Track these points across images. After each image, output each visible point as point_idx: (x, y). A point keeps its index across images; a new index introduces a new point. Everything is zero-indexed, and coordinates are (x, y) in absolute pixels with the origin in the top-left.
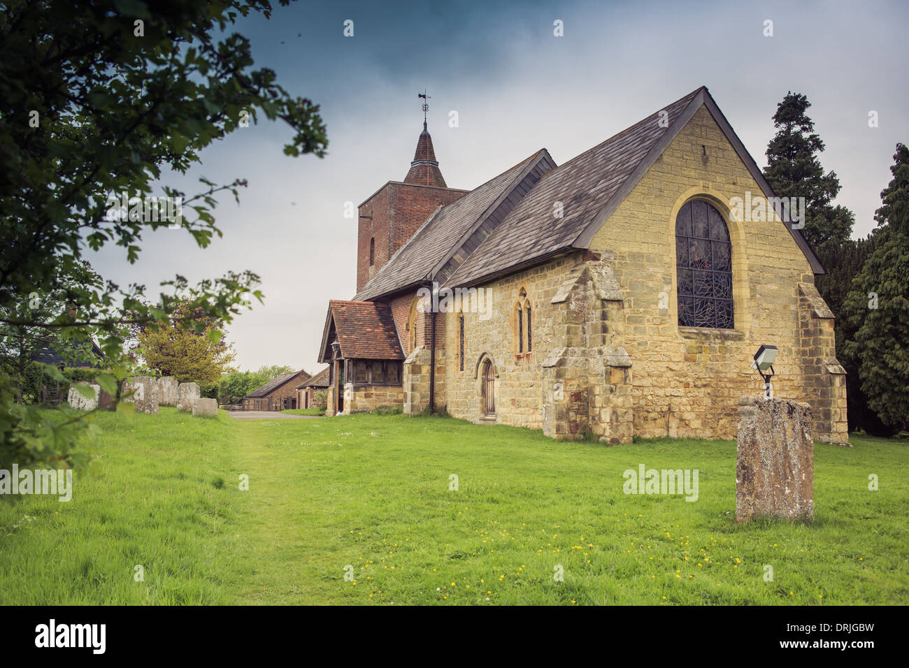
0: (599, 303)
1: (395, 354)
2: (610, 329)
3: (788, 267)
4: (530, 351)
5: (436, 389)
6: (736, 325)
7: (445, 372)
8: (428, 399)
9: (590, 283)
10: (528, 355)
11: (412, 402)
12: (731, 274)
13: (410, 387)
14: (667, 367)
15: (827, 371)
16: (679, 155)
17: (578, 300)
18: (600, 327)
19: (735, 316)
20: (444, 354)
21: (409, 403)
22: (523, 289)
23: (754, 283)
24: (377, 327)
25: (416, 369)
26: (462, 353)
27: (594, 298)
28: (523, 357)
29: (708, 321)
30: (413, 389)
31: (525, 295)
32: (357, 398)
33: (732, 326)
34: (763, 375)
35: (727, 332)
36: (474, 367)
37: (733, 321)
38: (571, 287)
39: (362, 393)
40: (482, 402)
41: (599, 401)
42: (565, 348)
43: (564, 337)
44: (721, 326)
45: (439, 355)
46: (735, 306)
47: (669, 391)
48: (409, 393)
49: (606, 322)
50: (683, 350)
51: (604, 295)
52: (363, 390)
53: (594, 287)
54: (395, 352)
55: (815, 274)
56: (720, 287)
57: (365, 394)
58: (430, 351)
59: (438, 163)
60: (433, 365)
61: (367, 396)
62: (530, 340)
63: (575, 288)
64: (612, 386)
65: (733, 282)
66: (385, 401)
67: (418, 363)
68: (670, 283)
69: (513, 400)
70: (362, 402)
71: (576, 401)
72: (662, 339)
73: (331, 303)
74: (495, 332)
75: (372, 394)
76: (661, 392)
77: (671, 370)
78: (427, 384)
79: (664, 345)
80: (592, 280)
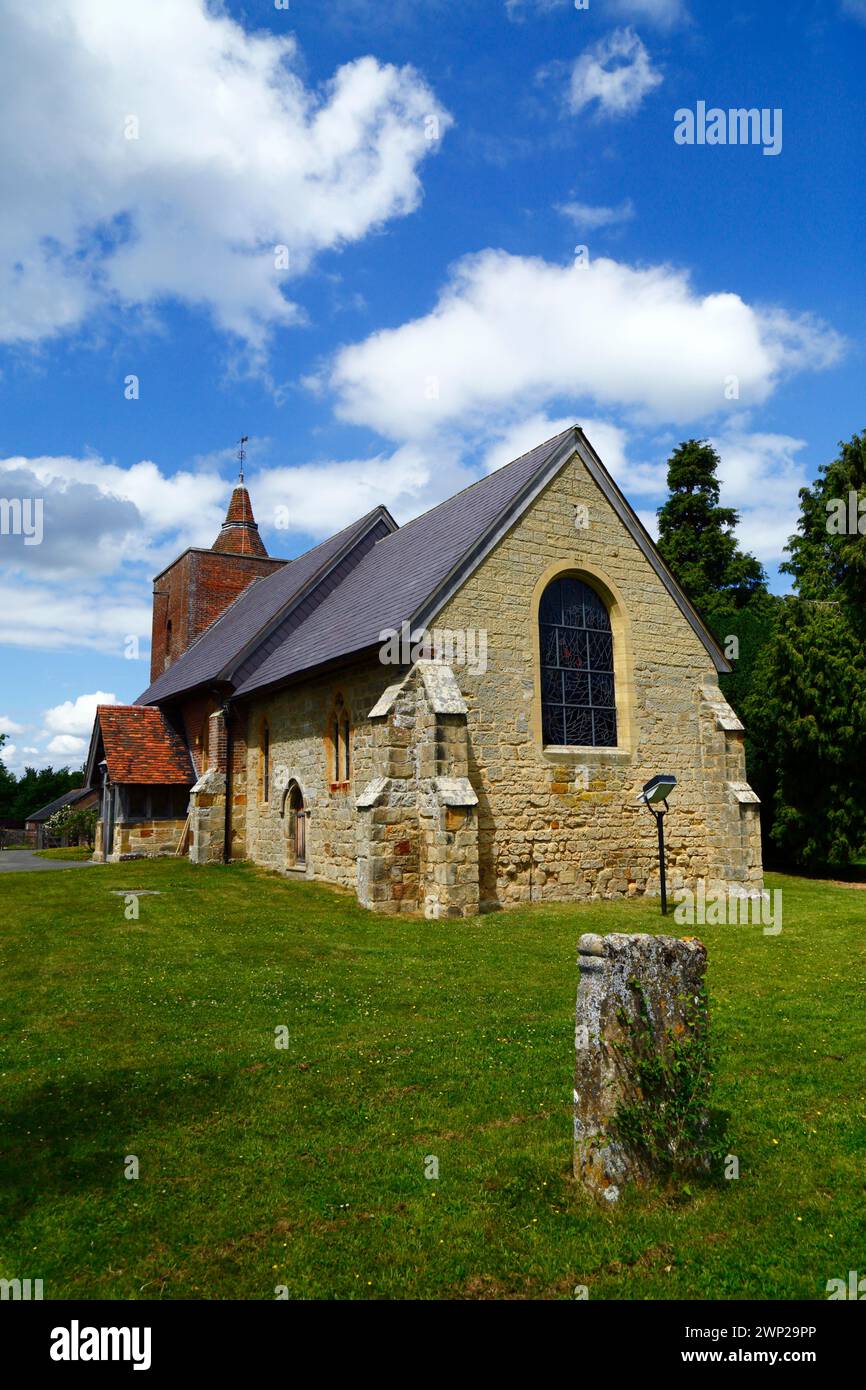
0: (432, 718)
1: (185, 777)
2: (447, 753)
3: (685, 664)
4: (348, 779)
5: (234, 826)
6: (620, 741)
7: (245, 803)
8: (223, 840)
9: (420, 690)
10: (345, 785)
11: (200, 844)
12: (613, 675)
13: (197, 824)
14: (529, 802)
15: (736, 799)
16: (544, 518)
17: (405, 713)
18: (433, 751)
19: (618, 729)
20: (245, 779)
21: (196, 846)
22: (340, 695)
23: (643, 686)
24: (162, 740)
25: (205, 799)
26: (267, 778)
27: (426, 710)
28: (339, 788)
29: (584, 737)
30: (201, 826)
31: (342, 703)
32: (131, 838)
33: (614, 743)
34: (654, 813)
35: (608, 751)
36: (280, 798)
37: (615, 735)
38: (395, 696)
39: (138, 831)
40: (290, 845)
41: (433, 853)
42: (387, 779)
43: (384, 764)
44: (600, 743)
45: (238, 779)
46: (618, 717)
47: (530, 834)
48: (196, 833)
49: (442, 743)
50: (548, 777)
51: (439, 708)
52: (138, 827)
53: (426, 696)
54: (184, 775)
55: (720, 673)
56: (599, 691)
57: (142, 832)
58: (225, 775)
59: (257, 525)
60: (228, 794)
61: (144, 834)
62: (348, 764)
63: (400, 696)
64: (451, 834)
65: (615, 685)
66: (169, 840)
67: (209, 791)
68: (533, 688)
69: (327, 845)
70: (138, 843)
71: (401, 854)
72: (521, 763)
73: (100, 709)
74: (305, 752)
75: (152, 831)
76: (520, 835)
77: (534, 805)
78: (221, 819)
79: (524, 771)
80: (423, 685)
